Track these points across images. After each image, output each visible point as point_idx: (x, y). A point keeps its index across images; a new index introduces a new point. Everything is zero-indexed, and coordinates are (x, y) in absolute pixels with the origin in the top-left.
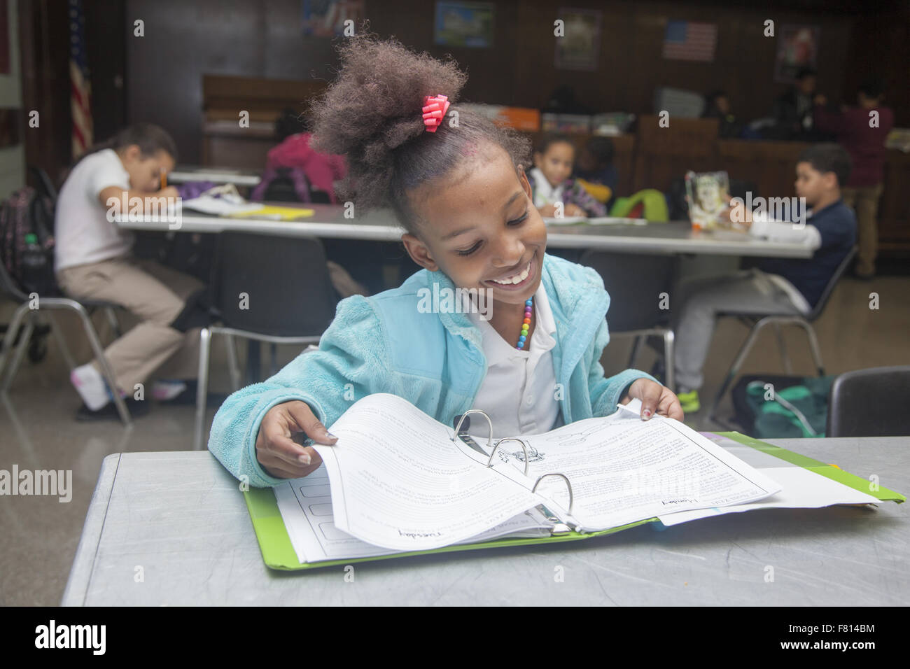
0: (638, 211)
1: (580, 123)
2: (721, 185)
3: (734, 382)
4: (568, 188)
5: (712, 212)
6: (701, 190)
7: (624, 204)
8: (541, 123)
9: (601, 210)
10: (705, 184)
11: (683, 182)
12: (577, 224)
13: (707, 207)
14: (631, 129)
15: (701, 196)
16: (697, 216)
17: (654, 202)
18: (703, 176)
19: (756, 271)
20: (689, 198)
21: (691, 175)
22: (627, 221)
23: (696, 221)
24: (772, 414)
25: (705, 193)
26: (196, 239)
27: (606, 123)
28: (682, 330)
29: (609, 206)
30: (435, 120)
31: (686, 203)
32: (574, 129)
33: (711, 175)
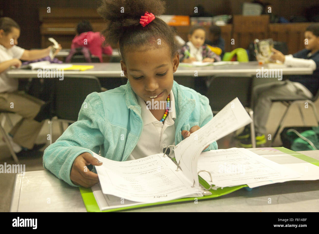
0: (235, 58)
1: (208, 21)
2: (270, 44)
3: (281, 130)
4: (204, 49)
5: (267, 57)
6: (261, 47)
7: (229, 55)
8: (190, 22)
9: (219, 58)
10: (263, 45)
11: (253, 44)
12: (209, 65)
13: (264, 54)
14: (230, 22)
15: (261, 50)
16: (260, 59)
17: (242, 53)
18: (262, 41)
19: (288, 81)
20: (256, 51)
21: (257, 41)
22: (230, 63)
23: (260, 61)
24: (298, 143)
25: (264, 49)
26: (42, 81)
27: (219, 20)
28: (256, 109)
29: (222, 56)
30: (144, 23)
31: (255, 53)
32: (205, 24)
33: (265, 40)
